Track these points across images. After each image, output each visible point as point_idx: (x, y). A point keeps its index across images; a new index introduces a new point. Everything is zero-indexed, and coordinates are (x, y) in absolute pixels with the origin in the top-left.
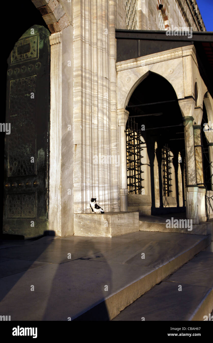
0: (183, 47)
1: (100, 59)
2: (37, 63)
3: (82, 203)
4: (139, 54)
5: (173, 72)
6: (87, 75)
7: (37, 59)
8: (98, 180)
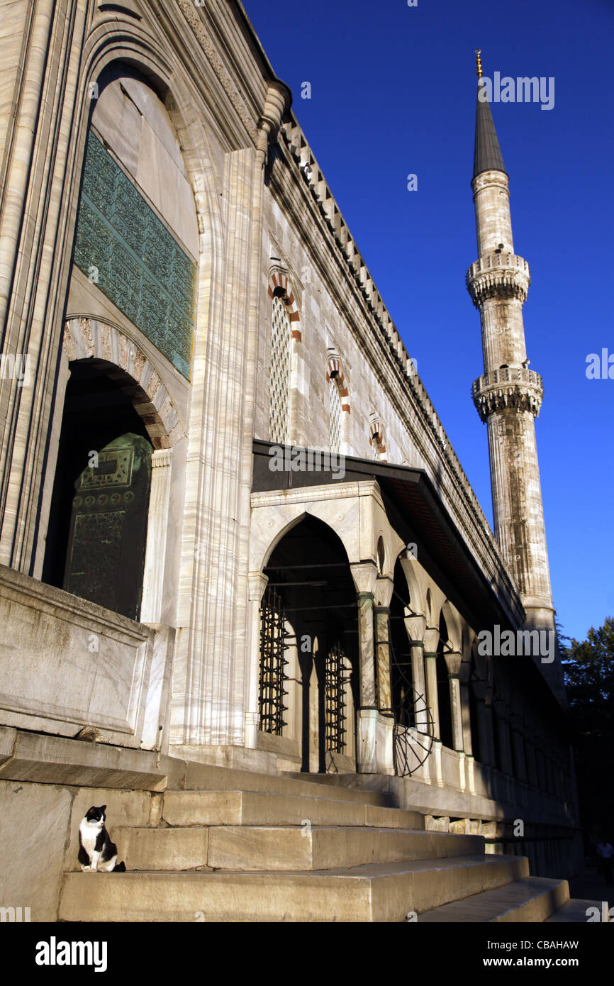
0: (360, 482)
1: (226, 489)
2: (127, 493)
3: (185, 727)
4: (290, 484)
5: (343, 519)
6: (206, 516)
7: (127, 486)
8: (212, 692)
